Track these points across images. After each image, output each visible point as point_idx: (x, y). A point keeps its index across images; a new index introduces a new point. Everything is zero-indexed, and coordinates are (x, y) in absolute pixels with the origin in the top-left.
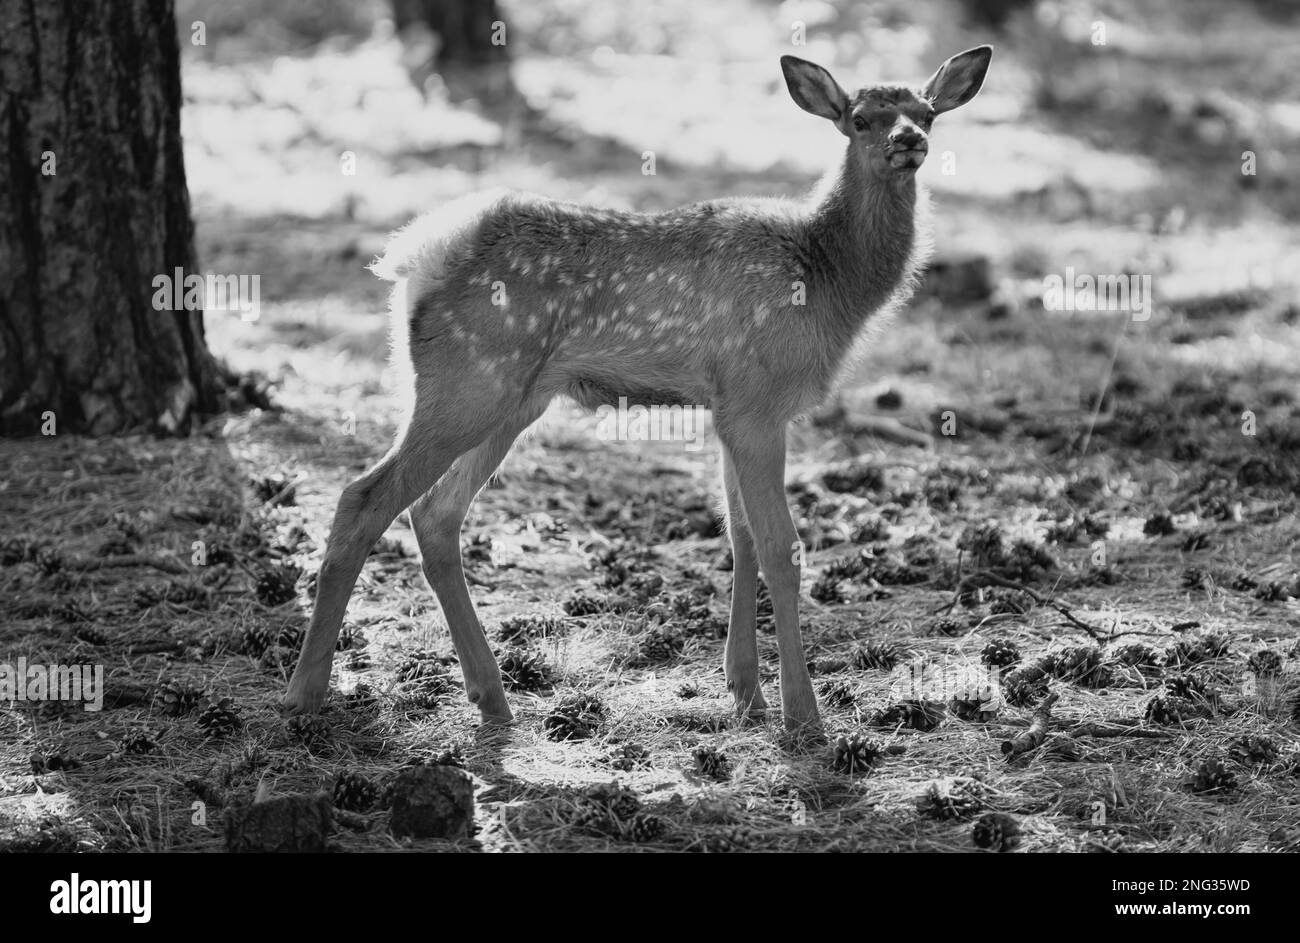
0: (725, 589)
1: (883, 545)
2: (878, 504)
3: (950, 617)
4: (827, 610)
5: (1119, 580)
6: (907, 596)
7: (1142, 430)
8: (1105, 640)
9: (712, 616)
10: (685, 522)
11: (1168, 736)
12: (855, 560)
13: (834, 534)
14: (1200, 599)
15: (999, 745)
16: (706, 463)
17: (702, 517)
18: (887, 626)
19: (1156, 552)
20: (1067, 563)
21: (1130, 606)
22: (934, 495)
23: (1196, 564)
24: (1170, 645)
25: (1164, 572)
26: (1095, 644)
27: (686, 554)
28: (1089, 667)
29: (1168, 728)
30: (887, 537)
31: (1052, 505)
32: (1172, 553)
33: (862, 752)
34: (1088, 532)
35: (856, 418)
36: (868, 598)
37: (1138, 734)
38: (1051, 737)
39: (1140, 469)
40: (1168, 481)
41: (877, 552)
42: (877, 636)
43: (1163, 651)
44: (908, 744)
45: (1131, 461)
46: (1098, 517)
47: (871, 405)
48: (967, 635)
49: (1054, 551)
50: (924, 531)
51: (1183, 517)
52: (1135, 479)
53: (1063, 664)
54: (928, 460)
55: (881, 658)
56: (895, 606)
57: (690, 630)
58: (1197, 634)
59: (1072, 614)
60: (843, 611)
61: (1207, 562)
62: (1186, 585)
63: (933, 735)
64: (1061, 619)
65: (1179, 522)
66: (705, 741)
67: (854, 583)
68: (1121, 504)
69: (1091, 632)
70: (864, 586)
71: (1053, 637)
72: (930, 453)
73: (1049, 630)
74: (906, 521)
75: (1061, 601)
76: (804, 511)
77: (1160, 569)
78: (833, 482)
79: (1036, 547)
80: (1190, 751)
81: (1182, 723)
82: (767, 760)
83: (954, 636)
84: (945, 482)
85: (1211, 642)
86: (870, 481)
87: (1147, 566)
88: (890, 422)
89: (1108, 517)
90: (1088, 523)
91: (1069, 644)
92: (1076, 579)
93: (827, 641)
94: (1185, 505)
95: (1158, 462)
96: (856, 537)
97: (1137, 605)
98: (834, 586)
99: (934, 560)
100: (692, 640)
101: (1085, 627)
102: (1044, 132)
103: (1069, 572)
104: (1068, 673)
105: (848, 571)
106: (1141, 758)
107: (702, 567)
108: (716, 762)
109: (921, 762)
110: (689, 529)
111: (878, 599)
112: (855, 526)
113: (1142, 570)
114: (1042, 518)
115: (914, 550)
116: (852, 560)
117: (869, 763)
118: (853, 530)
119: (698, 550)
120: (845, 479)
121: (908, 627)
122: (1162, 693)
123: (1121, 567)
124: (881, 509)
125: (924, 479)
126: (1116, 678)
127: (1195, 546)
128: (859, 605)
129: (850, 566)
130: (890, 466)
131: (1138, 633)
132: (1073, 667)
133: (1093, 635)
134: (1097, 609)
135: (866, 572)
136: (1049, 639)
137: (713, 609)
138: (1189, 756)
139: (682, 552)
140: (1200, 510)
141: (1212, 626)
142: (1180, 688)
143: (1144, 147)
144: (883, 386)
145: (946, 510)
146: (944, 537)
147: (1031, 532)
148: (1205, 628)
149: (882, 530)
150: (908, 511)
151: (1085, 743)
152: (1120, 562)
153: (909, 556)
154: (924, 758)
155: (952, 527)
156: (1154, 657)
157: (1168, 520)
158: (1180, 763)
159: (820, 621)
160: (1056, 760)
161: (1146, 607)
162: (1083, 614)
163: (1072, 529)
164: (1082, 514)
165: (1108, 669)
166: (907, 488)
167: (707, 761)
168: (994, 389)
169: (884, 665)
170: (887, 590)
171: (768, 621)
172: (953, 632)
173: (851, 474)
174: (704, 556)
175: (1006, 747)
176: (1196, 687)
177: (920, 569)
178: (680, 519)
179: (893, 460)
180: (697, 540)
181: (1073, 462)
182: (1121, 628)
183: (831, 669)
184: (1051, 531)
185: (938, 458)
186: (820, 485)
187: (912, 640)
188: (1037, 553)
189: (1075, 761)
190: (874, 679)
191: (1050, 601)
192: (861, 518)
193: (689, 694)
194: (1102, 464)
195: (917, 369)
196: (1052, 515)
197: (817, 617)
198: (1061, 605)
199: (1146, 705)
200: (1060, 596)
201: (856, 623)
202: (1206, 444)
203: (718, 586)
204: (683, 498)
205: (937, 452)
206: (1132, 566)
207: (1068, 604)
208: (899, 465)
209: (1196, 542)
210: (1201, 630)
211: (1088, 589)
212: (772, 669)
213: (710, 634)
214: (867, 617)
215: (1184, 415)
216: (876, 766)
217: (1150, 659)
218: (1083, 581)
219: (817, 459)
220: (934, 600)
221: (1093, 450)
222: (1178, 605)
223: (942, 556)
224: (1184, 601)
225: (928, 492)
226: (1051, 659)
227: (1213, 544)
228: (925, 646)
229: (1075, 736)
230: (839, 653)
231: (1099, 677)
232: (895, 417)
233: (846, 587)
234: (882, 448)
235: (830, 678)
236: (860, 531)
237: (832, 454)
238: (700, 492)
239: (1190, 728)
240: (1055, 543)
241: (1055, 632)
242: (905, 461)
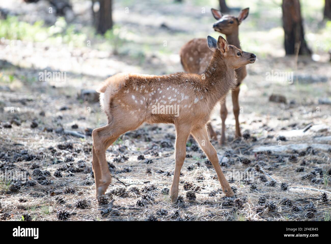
0: (32, 174)
1: (72, 162)
2: (71, 152)
3: (89, 180)
4: (58, 179)
5: (131, 171)
6: (78, 175)
7: (137, 134)
8: (127, 186)
9: (28, 181)
10: (22, 157)
11: (142, 209)
12: (65, 167)
13: (60, 160)
14: (151, 176)
15: (100, 212)
16: (28, 142)
17: (26, 156)
18: (73, 183)
19: (140, 164)
20: (119, 167)
21: (133, 177)
22: (86, 150)
23: (149, 167)
24: (143, 187)
25: (142, 169)
26: (125, 187)
27: (22, 165)
28: (123, 192)
29: (142, 207)
30: (73, 161)
31: (115, 153)
32: (144, 164)
33: (66, 214)
34: (124, 159)
35: (66, 131)
36: (68, 176)
37: (134, 209)
38: (113, 210)
39: (137, 144)
40: (143, 147)
41: (71, 164)
42: (70, 185)
43: (141, 188)
44: (78, 212)
45: (134, 142)
46: (126, 156)
47: (71, 128)
48: (93, 185)
49: (115, 164)
50: (83, 159)
51: (147, 155)
52: (135, 146)
53: (116, 192)
54: (84, 141)
55: (71, 191)
56: (75, 178)
57: (22, 184)
58: (149, 184)
59: (119, 179)
60: (62, 179)
61: (152, 167)
62: (147, 172)
63: (84, 210)
64: (116, 181)
65: (146, 157)
66: (26, 212)
67: (65, 172)
68: (132, 152)
69: (124, 184)
70: (67, 173)
71: (114, 185)
72: (85, 139)
73: (113, 183)
74: (78, 156)
75: (116, 176)
76: (52, 154)
77: (141, 168)
78: (60, 147)
79: (111, 163)
80: (147, 213)
81: (145, 206)
82: (41, 217)
83: (90, 185)
84: (88, 147)
85: (153, 186)
86: (70, 147)
87: (138, 168)
88: (75, 132)
89: (129, 155)
90: (124, 157)
91: (118, 187)
92: (120, 171)
93: (57, 187)
94: (147, 153)
95: (141, 142)
96: (66, 161)
97: (135, 177)
98: (60, 173)
99: (85, 166)
100: (23, 187)
101: (122, 183)
102: (115, 61)
103: (119, 169)
104: (118, 194)
105: (64, 169)
106: (135, 215)
107: (26, 168)
108: (28, 217)
109: (80, 216)
110: (23, 159)
111: (71, 176)
112: (65, 158)
113: (136, 169)
114: (113, 156)
115: (80, 164)
116: (64, 166)
117: (67, 217)
118: (65, 159)
119: (25, 164)
120: (64, 146)
121: (78, 183)
122: (140, 199)
123: (132, 168)
124: (72, 154)
125: (83, 146)
126: (129, 195)
127: (149, 162)
128: (66, 178)
129: (64, 168)
130: (75, 143)
131: (135, 184)
132: (119, 192)
133: (124, 185)
134: (125, 178)
135: (68, 169)
136: (113, 186)
137: (28, 179)
138: (147, 214)
139: (21, 165)
140: (151, 154)
141: (153, 182)
142: (145, 198)
143: (140, 65)
144: (74, 123)
145: (89, 154)
146: (88, 160)
147: (110, 159)
148: (152, 182)
149: (72, 159)
150: (79, 154)
151: (121, 211)
152: (131, 166)
153: (79, 165)
154: (81, 216)
155: (90, 158)
156: (139, 190)
157: (143, 156)
158: (144, 216)
159: (56, 182)
160: (114, 216)
161: (137, 177)
162: (122, 179)
163: (120, 158)
164: (122, 155)
165: (128, 193)
166: (79, 149)
167: (26, 217)
168: (101, 124)
169: (72, 192)
170: (73, 174)
171: (43, 182)
172: (89, 184)
173: (65, 145)
174: (26, 166)
175: (102, 213)
176: (148, 197)
177: (82, 169)
178: (21, 156)
179: (76, 142)
180: (25, 161)
181: (120, 142)
182: (132, 183)
183: (58, 194)
184: (114, 159)
185: (87, 141)
186: (57, 148)
187: (79, 186)
188: (111, 164)
189: (119, 216)
190: (69, 196)
191: (114, 176)
192: (67, 156)
193: (21, 201)
194: (127, 143)
195: (82, 119)
196: (115, 155)
197: (55, 181)
198: (116, 177)
199: (137, 202)
200: (116, 175)
201: (65, 182)
202: (153, 138)
203: (30, 173)
204: (21, 151)
205: (87, 139)
206: (134, 168)
207: (118, 177)
208: (77, 143)
209: (150, 162)
210: (151, 183)
211: (123, 173)
212: (43, 194)
213: (27, 185)
214: (68, 181)
215: (148, 131)
216: (69, 218)
217: (138, 190)
218: (122, 171)
219: (56, 141)
220: (85, 176)
221: (125, 139)
222: (145, 177)
223: (87, 165)
224: (146, 176)
225: (84, 149)
226: (114, 191)
227: (154, 162)
228: (83, 188)
229: (119, 210)
230: (61, 190)
231: (125, 195)
232: (77, 131)
233: (63, 173)
234: (73, 139)
235: (58, 196)
236: (67, 159)
237: (60, 140)
238: (26, 149)
239: (147, 207)
240: (115, 162)
241: (115, 184)
242: (78, 142)
